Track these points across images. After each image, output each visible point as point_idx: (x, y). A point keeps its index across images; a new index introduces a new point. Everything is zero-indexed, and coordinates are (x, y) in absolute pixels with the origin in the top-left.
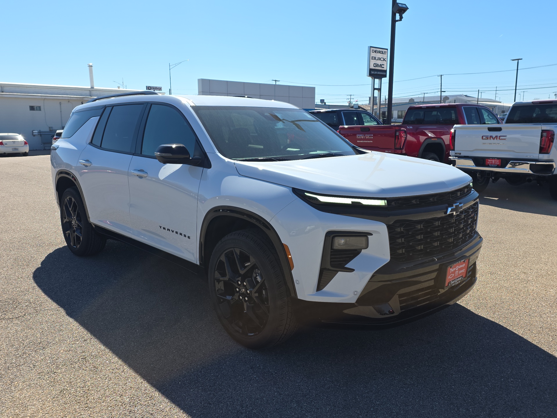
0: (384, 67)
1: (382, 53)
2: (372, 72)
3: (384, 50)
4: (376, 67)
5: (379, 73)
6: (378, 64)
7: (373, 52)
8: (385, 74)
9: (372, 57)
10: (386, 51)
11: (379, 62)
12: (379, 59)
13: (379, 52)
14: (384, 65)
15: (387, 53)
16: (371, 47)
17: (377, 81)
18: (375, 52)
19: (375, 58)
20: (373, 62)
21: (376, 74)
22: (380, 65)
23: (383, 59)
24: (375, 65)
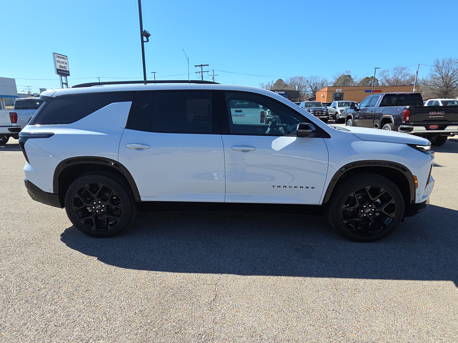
0: (67, 69)
1: (64, 59)
2: (59, 72)
3: (65, 57)
4: (61, 68)
5: (64, 72)
6: (62, 66)
7: (57, 57)
8: (68, 73)
9: (57, 60)
10: (66, 57)
11: (63, 65)
12: (63, 63)
13: (62, 58)
14: (66, 67)
15: (67, 59)
16: (55, 53)
17: (63, 78)
18: (59, 57)
19: (59, 62)
20: (58, 64)
21: (62, 73)
22: (64, 67)
23: (65, 63)
24: (60, 66)
